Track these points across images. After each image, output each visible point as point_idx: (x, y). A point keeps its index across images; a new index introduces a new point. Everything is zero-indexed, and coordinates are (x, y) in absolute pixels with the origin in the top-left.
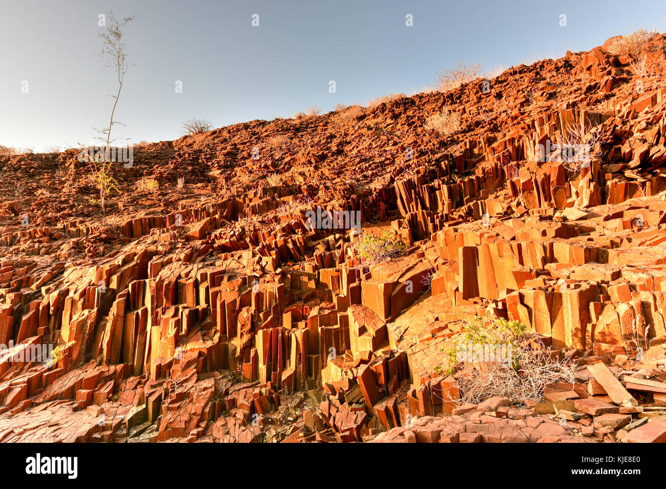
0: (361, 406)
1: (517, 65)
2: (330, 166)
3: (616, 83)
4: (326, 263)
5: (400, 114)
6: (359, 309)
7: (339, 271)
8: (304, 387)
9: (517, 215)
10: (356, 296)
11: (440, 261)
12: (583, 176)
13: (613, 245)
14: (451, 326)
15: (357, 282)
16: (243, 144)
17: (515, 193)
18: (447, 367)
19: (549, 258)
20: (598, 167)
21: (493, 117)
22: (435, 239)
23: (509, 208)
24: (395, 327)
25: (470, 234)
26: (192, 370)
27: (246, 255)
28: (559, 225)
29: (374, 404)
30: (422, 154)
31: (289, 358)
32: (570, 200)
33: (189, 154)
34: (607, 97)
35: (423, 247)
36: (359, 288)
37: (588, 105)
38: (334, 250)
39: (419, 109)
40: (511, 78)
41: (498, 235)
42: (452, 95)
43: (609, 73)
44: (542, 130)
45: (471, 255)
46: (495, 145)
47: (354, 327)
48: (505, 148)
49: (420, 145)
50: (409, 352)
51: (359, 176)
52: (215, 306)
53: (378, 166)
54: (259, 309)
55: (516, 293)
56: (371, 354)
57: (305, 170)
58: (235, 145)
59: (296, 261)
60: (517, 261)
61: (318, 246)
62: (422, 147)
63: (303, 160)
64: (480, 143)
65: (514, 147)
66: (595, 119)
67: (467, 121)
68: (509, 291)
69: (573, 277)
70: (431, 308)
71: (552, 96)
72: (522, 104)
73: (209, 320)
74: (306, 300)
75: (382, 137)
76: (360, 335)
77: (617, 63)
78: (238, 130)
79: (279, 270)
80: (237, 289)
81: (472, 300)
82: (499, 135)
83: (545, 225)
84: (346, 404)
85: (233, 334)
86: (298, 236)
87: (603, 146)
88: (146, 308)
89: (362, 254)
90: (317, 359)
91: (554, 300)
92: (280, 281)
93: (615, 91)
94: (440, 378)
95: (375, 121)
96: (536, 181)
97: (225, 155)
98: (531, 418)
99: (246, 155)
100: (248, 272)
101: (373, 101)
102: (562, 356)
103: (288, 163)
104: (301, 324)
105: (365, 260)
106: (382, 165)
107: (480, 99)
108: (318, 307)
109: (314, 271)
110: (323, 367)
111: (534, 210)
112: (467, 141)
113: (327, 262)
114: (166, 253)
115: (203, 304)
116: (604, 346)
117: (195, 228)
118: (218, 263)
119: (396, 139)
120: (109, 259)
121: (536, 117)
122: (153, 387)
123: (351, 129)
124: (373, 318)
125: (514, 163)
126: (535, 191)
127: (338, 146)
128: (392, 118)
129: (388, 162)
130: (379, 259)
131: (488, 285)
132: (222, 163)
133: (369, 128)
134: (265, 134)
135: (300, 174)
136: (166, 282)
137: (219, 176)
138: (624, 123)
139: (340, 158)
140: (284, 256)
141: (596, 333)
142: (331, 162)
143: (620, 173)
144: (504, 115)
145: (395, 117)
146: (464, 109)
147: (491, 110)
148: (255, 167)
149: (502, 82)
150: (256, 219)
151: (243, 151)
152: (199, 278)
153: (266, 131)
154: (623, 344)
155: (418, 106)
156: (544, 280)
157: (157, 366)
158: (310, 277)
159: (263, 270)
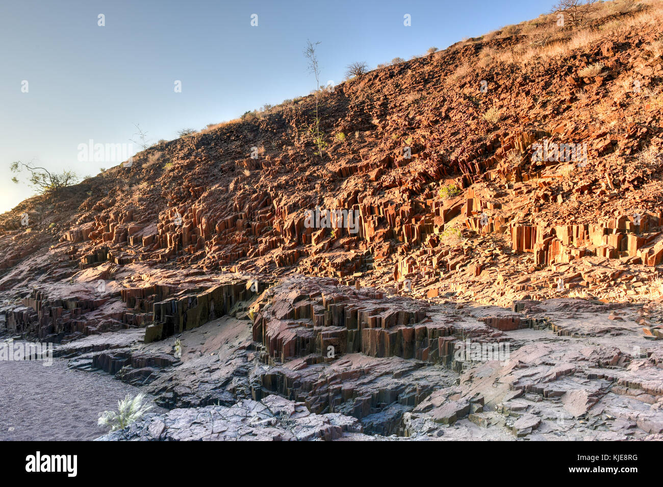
26: (382, 239)
38: (433, 190)
52: (386, 216)
54: (403, 216)
59: (417, 196)
61: (426, 188)
73: (385, 221)
74: (421, 213)
80: (394, 208)
85: (395, 226)
86: (417, 185)
92: (411, 205)
100: (399, 202)
104: (418, 223)
109: (424, 200)
113: (430, 196)
115: (382, 215)
118: (385, 196)
140: (413, 194)
152: (379, 204)
157: (369, 238)
158: (423, 203)
159: (404, 201)
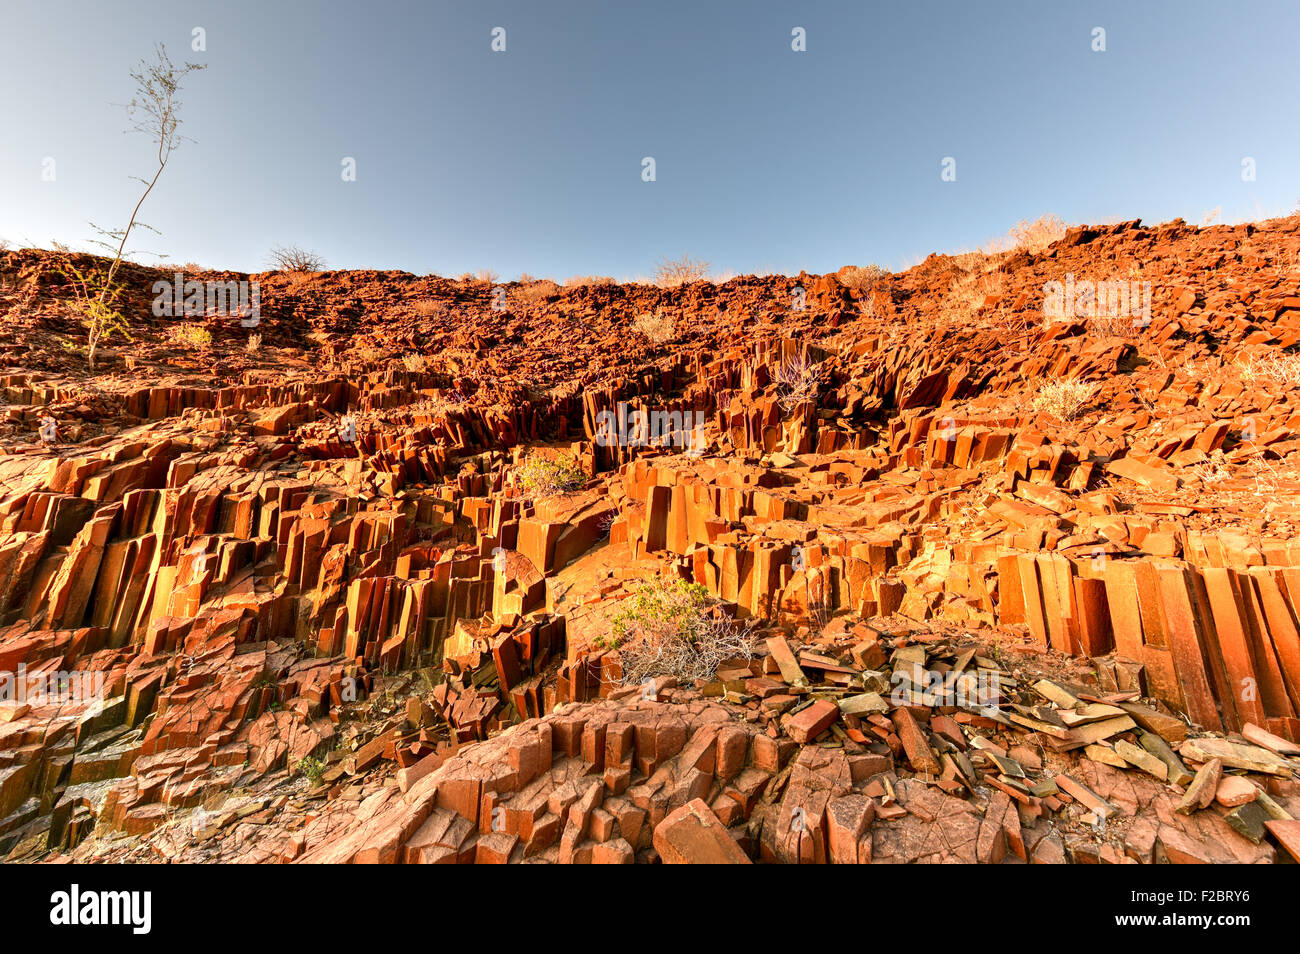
0: (493, 690)
1: (747, 274)
2: (500, 355)
3: (843, 318)
4: (473, 489)
5: (604, 304)
6: (512, 555)
7: (491, 502)
8: (415, 664)
9: (722, 453)
10: (509, 539)
11: (626, 501)
12: (796, 419)
13: (815, 500)
14: (626, 585)
15: (514, 520)
16: (372, 301)
17: (724, 428)
18: (611, 639)
19: (748, 510)
20: (812, 410)
21: (713, 331)
22: (624, 472)
23: (715, 444)
24: (555, 584)
25: (666, 470)
26: (228, 638)
27: (352, 467)
28: (764, 471)
29: (511, 687)
30: (623, 361)
31: (398, 622)
32: (779, 444)
33: (277, 300)
34: (833, 332)
35: (608, 481)
36: (516, 527)
37: (813, 337)
38: (489, 472)
39: (629, 303)
40: (738, 288)
41: (697, 475)
42: (670, 293)
43: (838, 306)
44: (762, 357)
45: (663, 497)
46: (709, 365)
47: (500, 581)
48: (721, 371)
49: (622, 350)
50: (568, 617)
51: (537, 377)
52: (285, 539)
53: (565, 368)
54: (360, 546)
55: (704, 549)
56: (517, 618)
57: (464, 355)
58: (359, 300)
59: (430, 482)
60: (713, 510)
61: (466, 465)
62: (625, 353)
63: (463, 342)
64: (693, 359)
65: (730, 371)
66: (816, 355)
67: (683, 329)
68: (699, 546)
69: (768, 535)
70: (606, 561)
71: (778, 319)
72: (746, 322)
73: (270, 561)
74: (437, 540)
75: (576, 330)
76: (507, 592)
77: (846, 295)
78: (367, 280)
79: (401, 494)
80: (328, 516)
81: (656, 553)
82: (716, 354)
83: (749, 469)
84: (472, 688)
85: (311, 583)
86: (438, 448)
87: (820, 388)
88: (154, 537)
89: (526, 482)
90: (441, 623)
91: (745, 560)
92: (400, 510)
93: (842, 326)
94: (602, 652)
95: (571, 307)
96: (747, 416)
97: (340, 313)
98: (696, 702)
99: (375, 319)
100: (351, 492)
101: (573, 280)
102: (742, 626)
103: (440, 341)
104: (425, 574)
105: (529, 490)
106: (571, 366)
107: (701, 306)
108: (453, 550)
109: (455, 499)
110: (448, 636)
111: (741, 450)
112: (679, 354)
113: (475, 487)
114: (207, 451)
115: (264, 535)
116: (789, 615)
117: (268, 416)
118: (300, 475)
119: (594, 335)
120: (90, 449)
121: (758, 341)
122: (144, 666)
123: (537, 311)
124: (529, 570)
125: (728, 390)
126: (745, 428)
127: (515, 331)
128: (593, 307)
129: (579, 364)
130: (548, 492)
131: (678, 535)
132: (333, 323)
133: (562, 315)
134: (411, 294)
135: (455, 360)
136: (200, 496)
137: (324, 342)
138: (844, 365)
139: (515, 347)
140: (412, 474)
141: (783, 600)
142: (503, 351)
143: (832, 421)
144: (725, 330)
145: (598, 307)
146: (681, 314)
147: (712, 323)
148: (386, 339)
149: (728, 291)
150: (375, 415)
151: (371, 312)
152: (263, 495)
153: (412, 289)
154: (807, 614)
155: (628, 299)
156: (738, 535)
157: (159, 633)
158: (448, 507)
159: (376, 492)
